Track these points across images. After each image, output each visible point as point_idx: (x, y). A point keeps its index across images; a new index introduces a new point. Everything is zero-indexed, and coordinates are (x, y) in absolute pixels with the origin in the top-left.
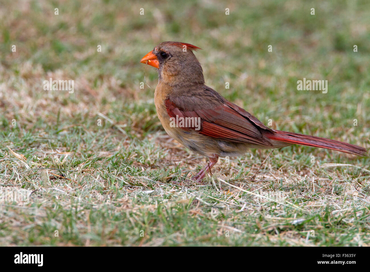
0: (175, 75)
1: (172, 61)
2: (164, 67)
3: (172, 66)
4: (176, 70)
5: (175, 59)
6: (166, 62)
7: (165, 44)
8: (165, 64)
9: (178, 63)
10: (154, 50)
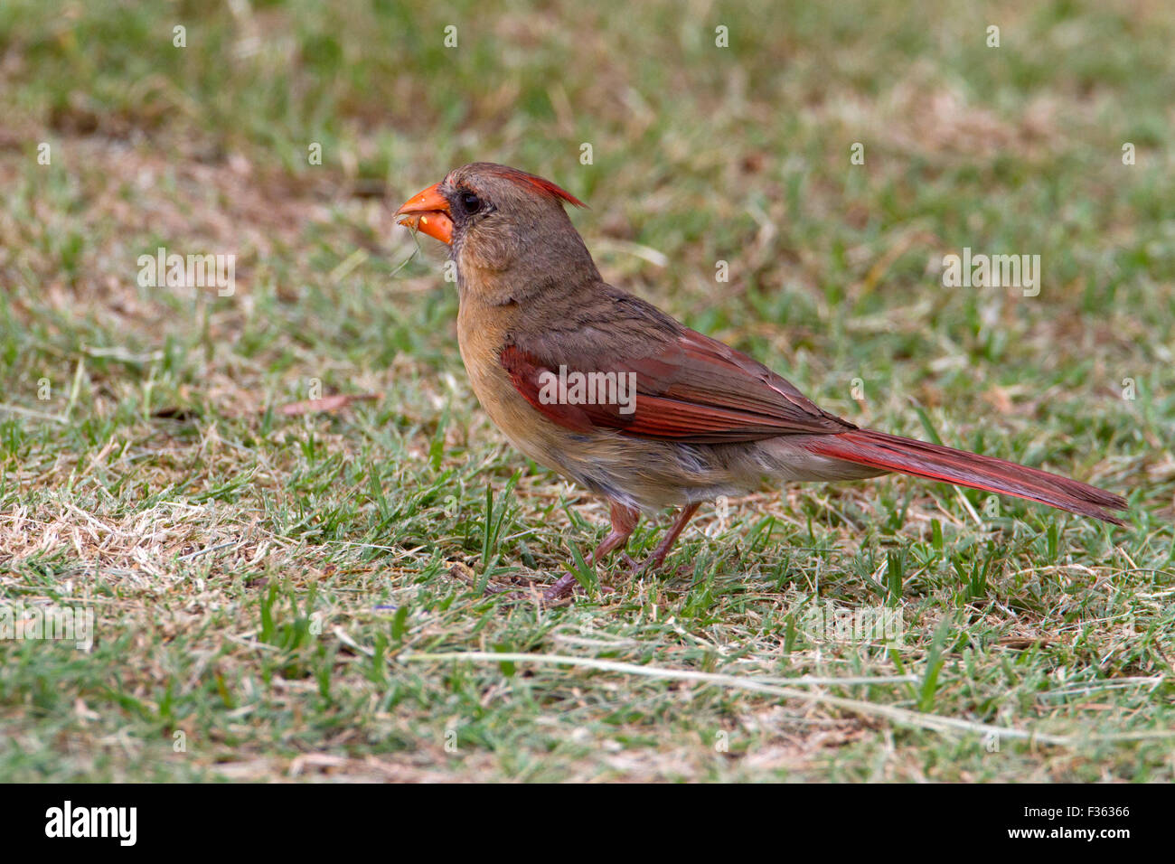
0: (500, 271)
1: (492, 225)
2: (466, 241)
3: (493, 241)
4: (500, 255)
5: (502, 219)
6: (474, 225)
7: (482, 169)
8: (471, 232)
9: (510, 234)
10: (444, 183)
